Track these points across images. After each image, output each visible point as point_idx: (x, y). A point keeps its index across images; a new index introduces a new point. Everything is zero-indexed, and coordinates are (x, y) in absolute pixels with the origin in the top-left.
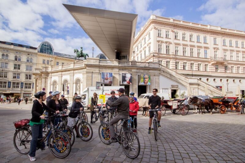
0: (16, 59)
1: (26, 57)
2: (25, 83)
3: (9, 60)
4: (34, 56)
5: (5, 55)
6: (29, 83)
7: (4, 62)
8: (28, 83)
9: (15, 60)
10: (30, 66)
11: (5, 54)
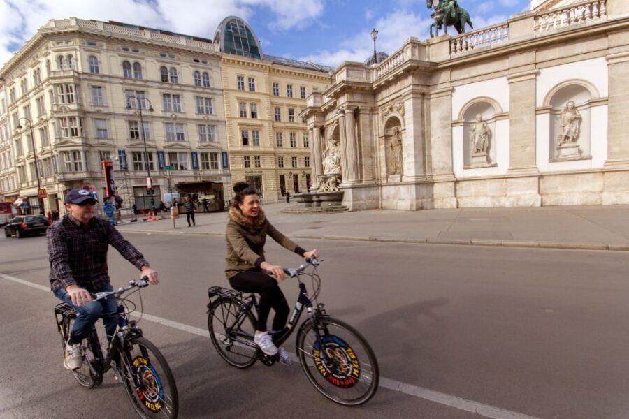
0: (164, 79)
1: (193, 70)
2: (202, 154)
3: (147, 81)
4: (211, 64)
5: (132, 64)
6: (212, 151)
7: (132, 88)
8: (210, 151)
9: (163, 81)
10: (206, 99)
11: (132, 61)
